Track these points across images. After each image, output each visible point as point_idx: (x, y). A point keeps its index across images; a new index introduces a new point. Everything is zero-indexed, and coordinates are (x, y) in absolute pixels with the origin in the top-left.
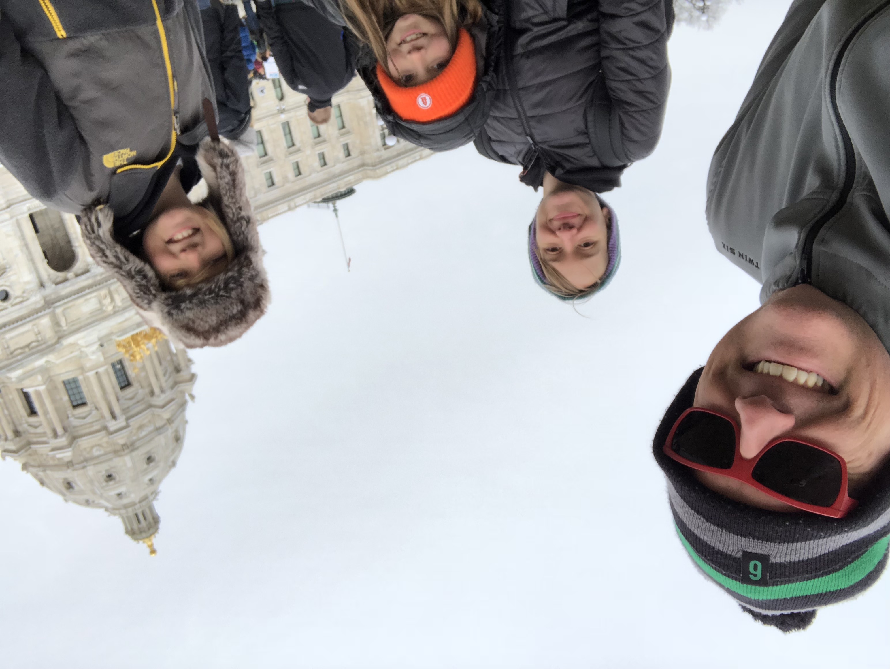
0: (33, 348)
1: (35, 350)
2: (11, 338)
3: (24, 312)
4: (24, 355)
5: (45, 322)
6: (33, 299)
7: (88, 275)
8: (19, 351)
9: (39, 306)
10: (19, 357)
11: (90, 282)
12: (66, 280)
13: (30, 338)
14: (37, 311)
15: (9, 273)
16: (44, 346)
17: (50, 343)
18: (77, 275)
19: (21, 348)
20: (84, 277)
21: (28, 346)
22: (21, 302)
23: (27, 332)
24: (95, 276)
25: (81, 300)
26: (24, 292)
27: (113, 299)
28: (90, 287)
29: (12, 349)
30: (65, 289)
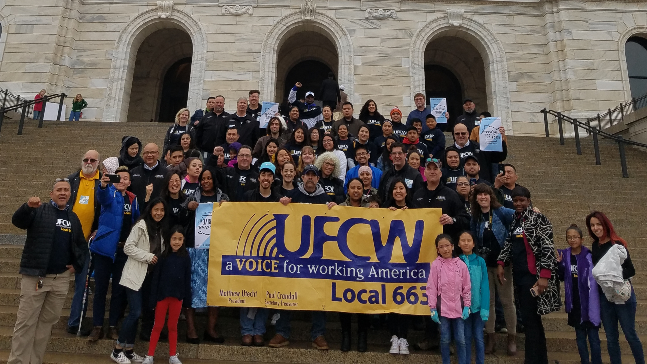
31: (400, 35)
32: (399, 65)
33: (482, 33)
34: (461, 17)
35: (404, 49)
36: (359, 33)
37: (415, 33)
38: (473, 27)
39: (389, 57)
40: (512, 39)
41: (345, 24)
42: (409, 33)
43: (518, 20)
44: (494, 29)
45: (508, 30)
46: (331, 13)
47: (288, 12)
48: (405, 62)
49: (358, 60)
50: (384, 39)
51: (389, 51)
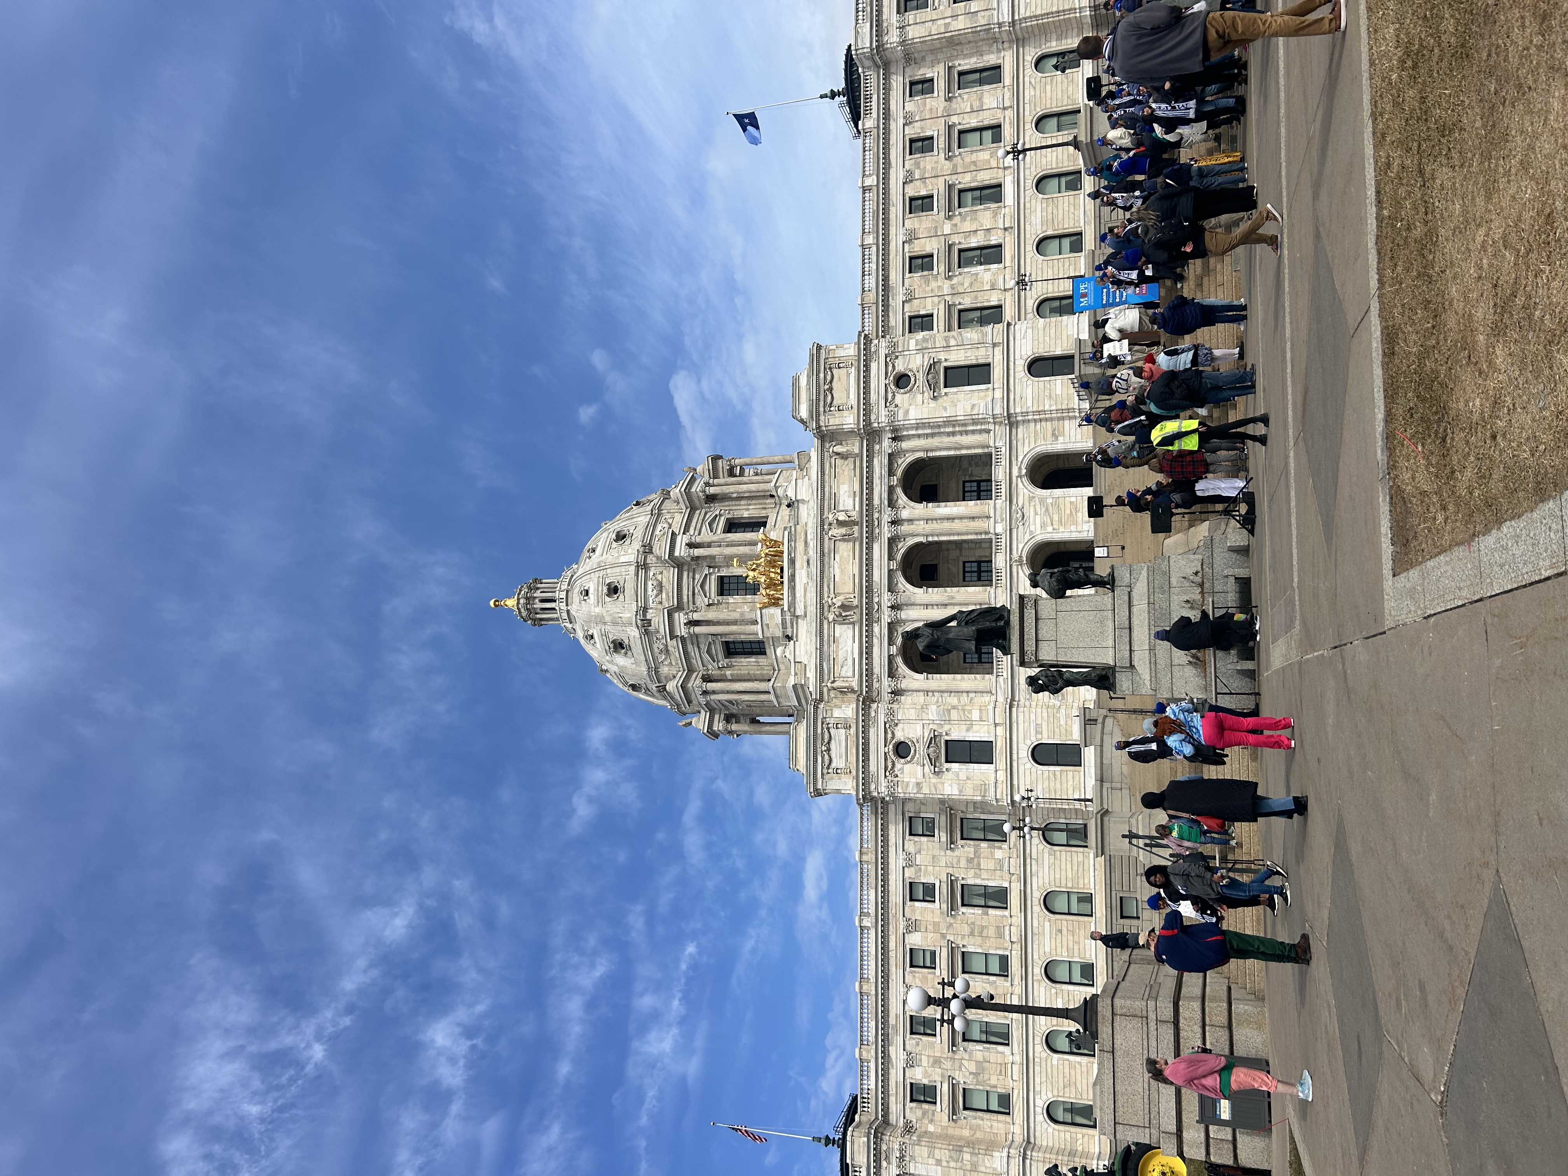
0: (825, 396)
1: (822, 397)
2: (848, 375)
3: (873, 397)
4: (822, 382)
5: (849, 420)
6: (883, 412)
7: (886, 503)
8: (829, 378)
9: (873, 417)
10: (822, 375)
11: (876, 502)
12: (891, 473)
13: (839, 397)
14: (867, 412)
15: (928, 394)
16: (822, 409)
17: (822, 418)
18: (891, 490)
19: (831, 382)
20: (885, 496)
21: (831, 389)
22: (886, 400)
23: (848, 397)
24: (880, 512)
25: (857, 488)
26: (896, 406)
27: (841, 524)
28: (870, 498)
29: (835, 371)
30: (879, 465)
31: (1032, 504)
32: (1052, 504)
33: (1029, 456)
34: (1020, 468)
35: (1042, 501)
36: (1032, 528)
37: (1031, 495)
38: (1026, 461)
39: (1047, 510)
40: (1032, 439)
41: (1027, 537)
42: (1031, 499)
43: (1020, 436)
44: (1026, 449)
45: (1027, 441)
46: (1021, 546)
47: (1020, 571)
48: (1049, 501)
49: (1050, 529)
50: (1036, 514)
51: (1043, 510)
